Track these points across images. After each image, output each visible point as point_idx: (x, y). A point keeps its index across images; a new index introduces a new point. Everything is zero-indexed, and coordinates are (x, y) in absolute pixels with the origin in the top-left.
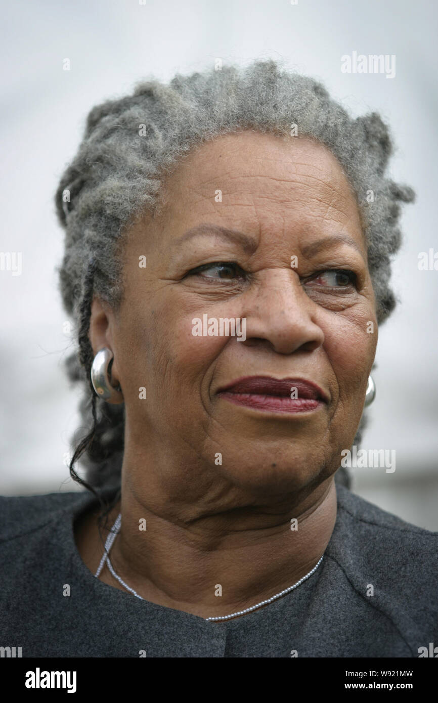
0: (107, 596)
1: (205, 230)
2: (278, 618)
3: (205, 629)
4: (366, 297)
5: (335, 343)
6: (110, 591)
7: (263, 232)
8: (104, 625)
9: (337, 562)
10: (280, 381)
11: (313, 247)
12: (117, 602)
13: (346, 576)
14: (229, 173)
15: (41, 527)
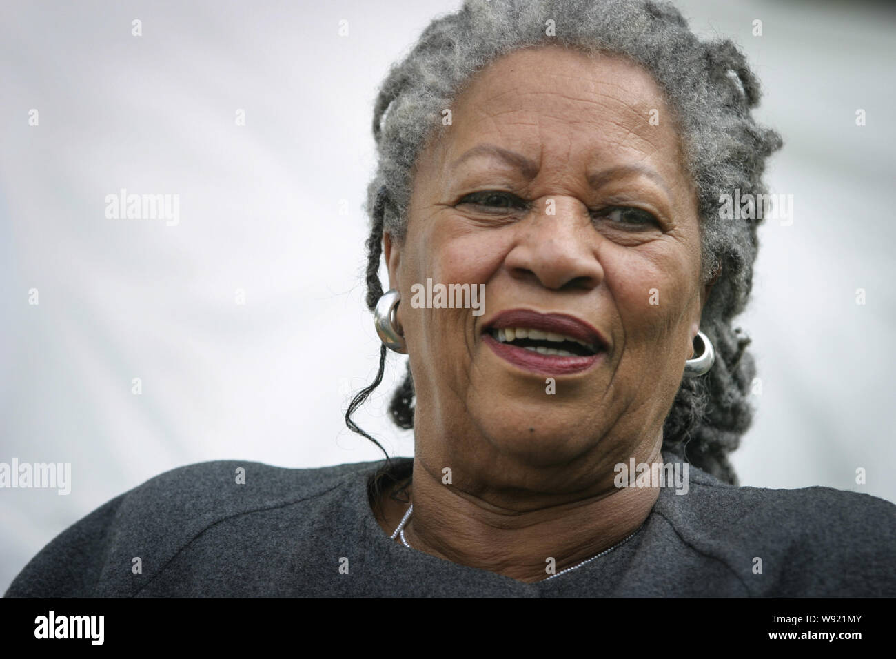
0: (404, 557)
1: (481, 151)
2: (597, 577)
3: (515, 589)
4: (676, 239)
5: (619, 281)
6: (407, 552)
7: (545, 155)
8: (401, 589)
9: (663, 516)
10: (543, 315)
11: (601, 176)
12: (415, 564)
13: (674, 529)
14: (516, 89)
15: (331, 490)
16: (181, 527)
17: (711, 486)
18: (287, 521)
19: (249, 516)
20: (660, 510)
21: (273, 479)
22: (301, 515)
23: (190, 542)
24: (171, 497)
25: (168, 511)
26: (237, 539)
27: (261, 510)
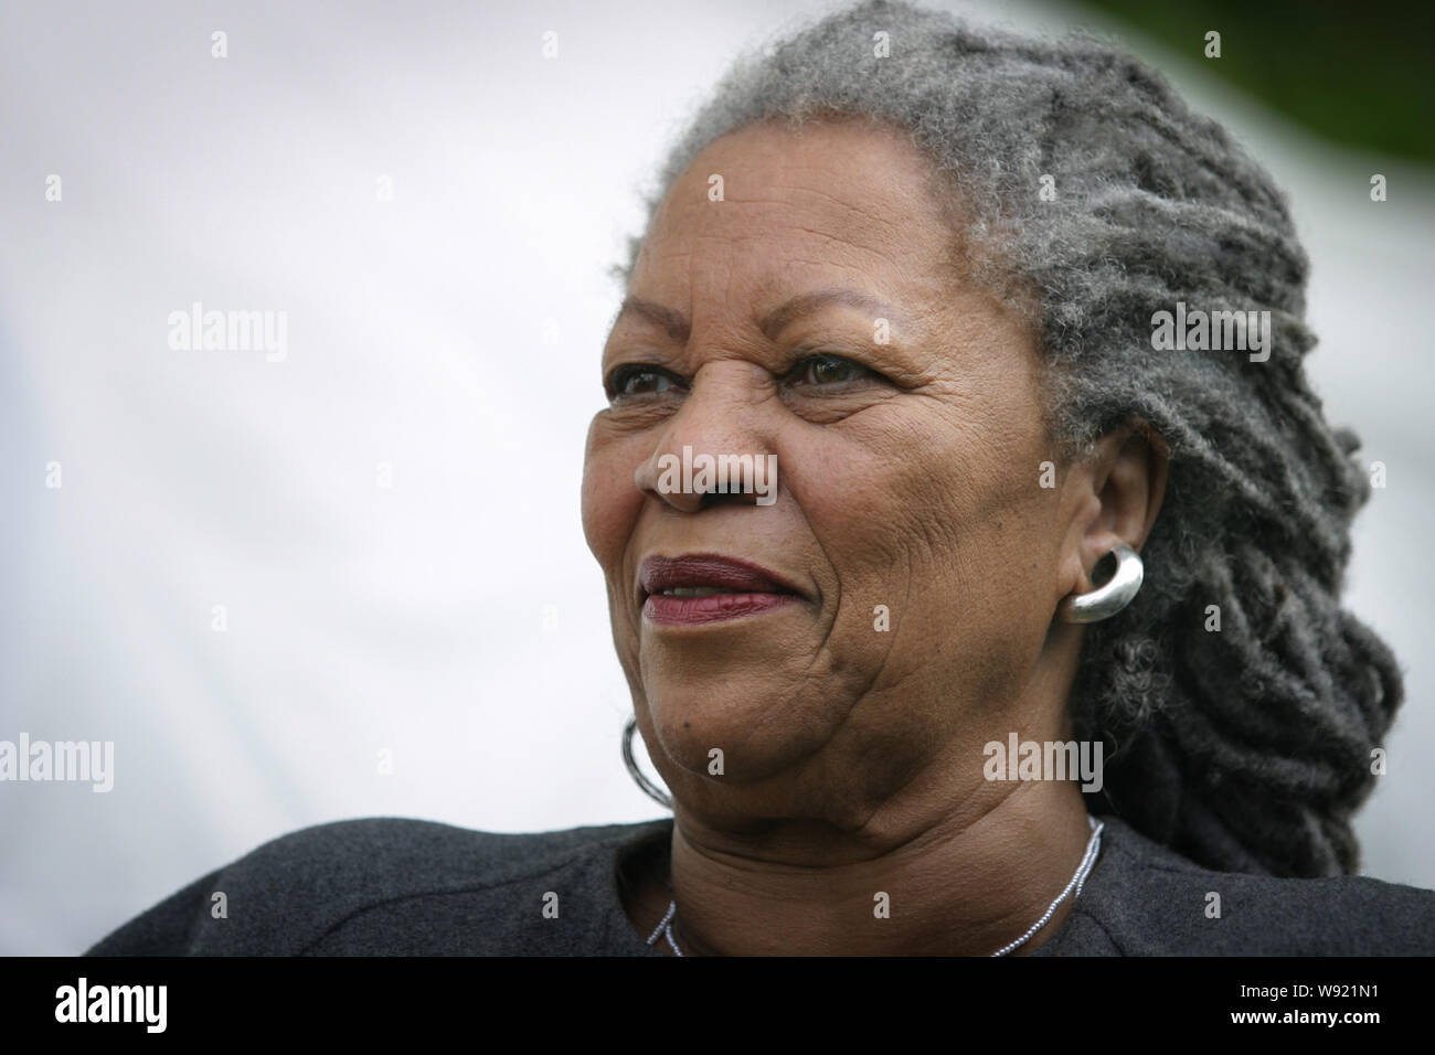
15: (556, 868)
16: (306, 914)
17: (1178, 872)
18: (481, 913)
19: (420, 901)
20: (1090, 909)
21: (464, 848)
22: (504, 904)
23: (321, 939)
24: (293, 869)
25: (288, 890)
26: (397, 934)
27: (440, 893)
